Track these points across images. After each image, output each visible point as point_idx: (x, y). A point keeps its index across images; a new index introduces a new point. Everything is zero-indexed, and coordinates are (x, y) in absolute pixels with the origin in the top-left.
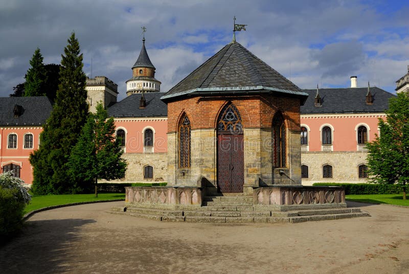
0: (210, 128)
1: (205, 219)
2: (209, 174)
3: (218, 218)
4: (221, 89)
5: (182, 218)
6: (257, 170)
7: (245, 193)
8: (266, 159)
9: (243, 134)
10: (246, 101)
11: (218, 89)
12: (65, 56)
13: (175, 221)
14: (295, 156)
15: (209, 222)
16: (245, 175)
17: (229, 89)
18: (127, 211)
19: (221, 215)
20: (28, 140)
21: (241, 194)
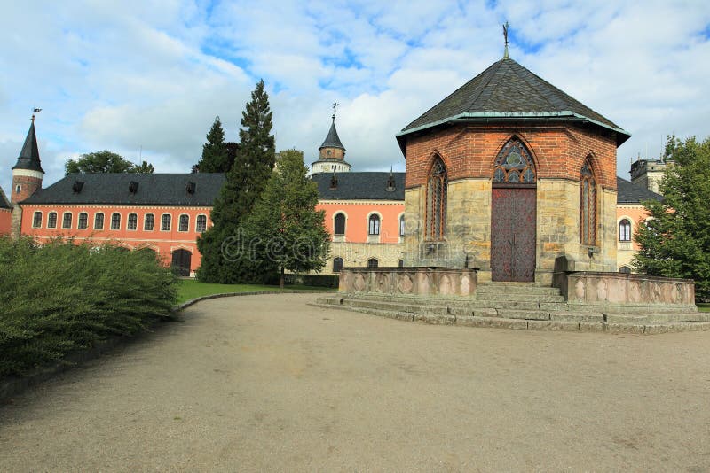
0: (482, 177)
1: (491, 323)
2: (479, 250)
3: (511, 321)
4: (503, 114)
5: (450, 319)
6: (558, 247)
7: (538, 283)
8: (572, 230)
9: (536, 188)
10: (543, 134)
11: (498, 114)
12: (247, 113)
13: (438, 323)
14: (609, 229)
15: (497, 327)
16: (538, 255)
17: (516, 114)
18: (344, 303)
19: (515, 316)
20: (202, 220)
21: (532, 283)
